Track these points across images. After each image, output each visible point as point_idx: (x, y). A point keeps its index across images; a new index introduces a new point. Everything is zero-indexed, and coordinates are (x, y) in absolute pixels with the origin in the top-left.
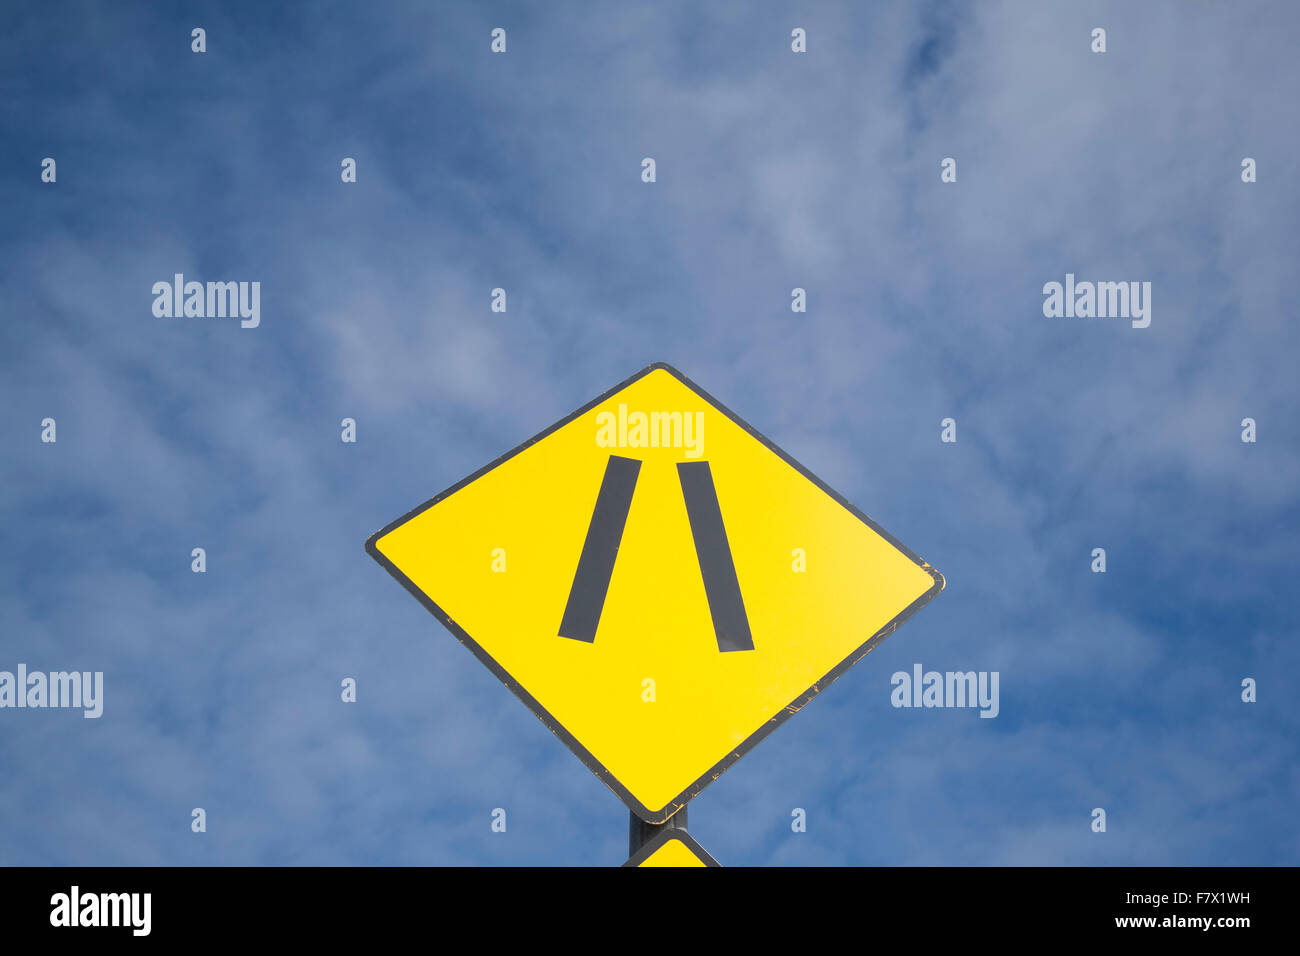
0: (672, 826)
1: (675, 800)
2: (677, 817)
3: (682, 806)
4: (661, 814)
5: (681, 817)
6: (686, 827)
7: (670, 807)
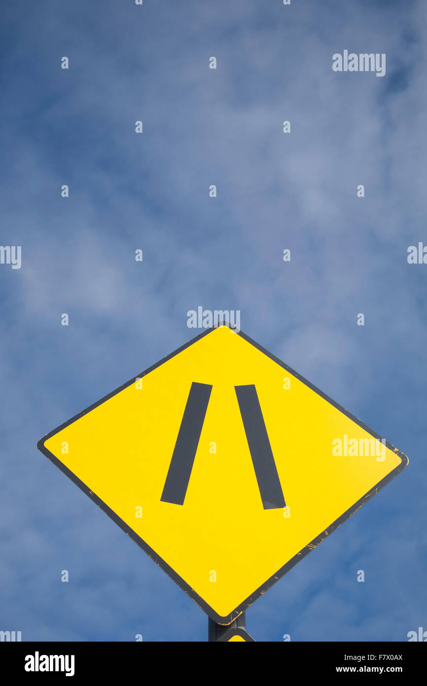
0: (235, 626)
1: (236, 609)
2: (239, 620)
3: (241, 612)
4: (228, 618)
5: (241, 620)
6: (245, 626)
7: (233, 614)
